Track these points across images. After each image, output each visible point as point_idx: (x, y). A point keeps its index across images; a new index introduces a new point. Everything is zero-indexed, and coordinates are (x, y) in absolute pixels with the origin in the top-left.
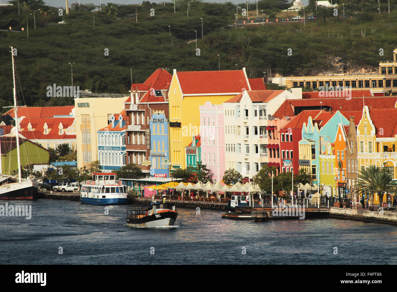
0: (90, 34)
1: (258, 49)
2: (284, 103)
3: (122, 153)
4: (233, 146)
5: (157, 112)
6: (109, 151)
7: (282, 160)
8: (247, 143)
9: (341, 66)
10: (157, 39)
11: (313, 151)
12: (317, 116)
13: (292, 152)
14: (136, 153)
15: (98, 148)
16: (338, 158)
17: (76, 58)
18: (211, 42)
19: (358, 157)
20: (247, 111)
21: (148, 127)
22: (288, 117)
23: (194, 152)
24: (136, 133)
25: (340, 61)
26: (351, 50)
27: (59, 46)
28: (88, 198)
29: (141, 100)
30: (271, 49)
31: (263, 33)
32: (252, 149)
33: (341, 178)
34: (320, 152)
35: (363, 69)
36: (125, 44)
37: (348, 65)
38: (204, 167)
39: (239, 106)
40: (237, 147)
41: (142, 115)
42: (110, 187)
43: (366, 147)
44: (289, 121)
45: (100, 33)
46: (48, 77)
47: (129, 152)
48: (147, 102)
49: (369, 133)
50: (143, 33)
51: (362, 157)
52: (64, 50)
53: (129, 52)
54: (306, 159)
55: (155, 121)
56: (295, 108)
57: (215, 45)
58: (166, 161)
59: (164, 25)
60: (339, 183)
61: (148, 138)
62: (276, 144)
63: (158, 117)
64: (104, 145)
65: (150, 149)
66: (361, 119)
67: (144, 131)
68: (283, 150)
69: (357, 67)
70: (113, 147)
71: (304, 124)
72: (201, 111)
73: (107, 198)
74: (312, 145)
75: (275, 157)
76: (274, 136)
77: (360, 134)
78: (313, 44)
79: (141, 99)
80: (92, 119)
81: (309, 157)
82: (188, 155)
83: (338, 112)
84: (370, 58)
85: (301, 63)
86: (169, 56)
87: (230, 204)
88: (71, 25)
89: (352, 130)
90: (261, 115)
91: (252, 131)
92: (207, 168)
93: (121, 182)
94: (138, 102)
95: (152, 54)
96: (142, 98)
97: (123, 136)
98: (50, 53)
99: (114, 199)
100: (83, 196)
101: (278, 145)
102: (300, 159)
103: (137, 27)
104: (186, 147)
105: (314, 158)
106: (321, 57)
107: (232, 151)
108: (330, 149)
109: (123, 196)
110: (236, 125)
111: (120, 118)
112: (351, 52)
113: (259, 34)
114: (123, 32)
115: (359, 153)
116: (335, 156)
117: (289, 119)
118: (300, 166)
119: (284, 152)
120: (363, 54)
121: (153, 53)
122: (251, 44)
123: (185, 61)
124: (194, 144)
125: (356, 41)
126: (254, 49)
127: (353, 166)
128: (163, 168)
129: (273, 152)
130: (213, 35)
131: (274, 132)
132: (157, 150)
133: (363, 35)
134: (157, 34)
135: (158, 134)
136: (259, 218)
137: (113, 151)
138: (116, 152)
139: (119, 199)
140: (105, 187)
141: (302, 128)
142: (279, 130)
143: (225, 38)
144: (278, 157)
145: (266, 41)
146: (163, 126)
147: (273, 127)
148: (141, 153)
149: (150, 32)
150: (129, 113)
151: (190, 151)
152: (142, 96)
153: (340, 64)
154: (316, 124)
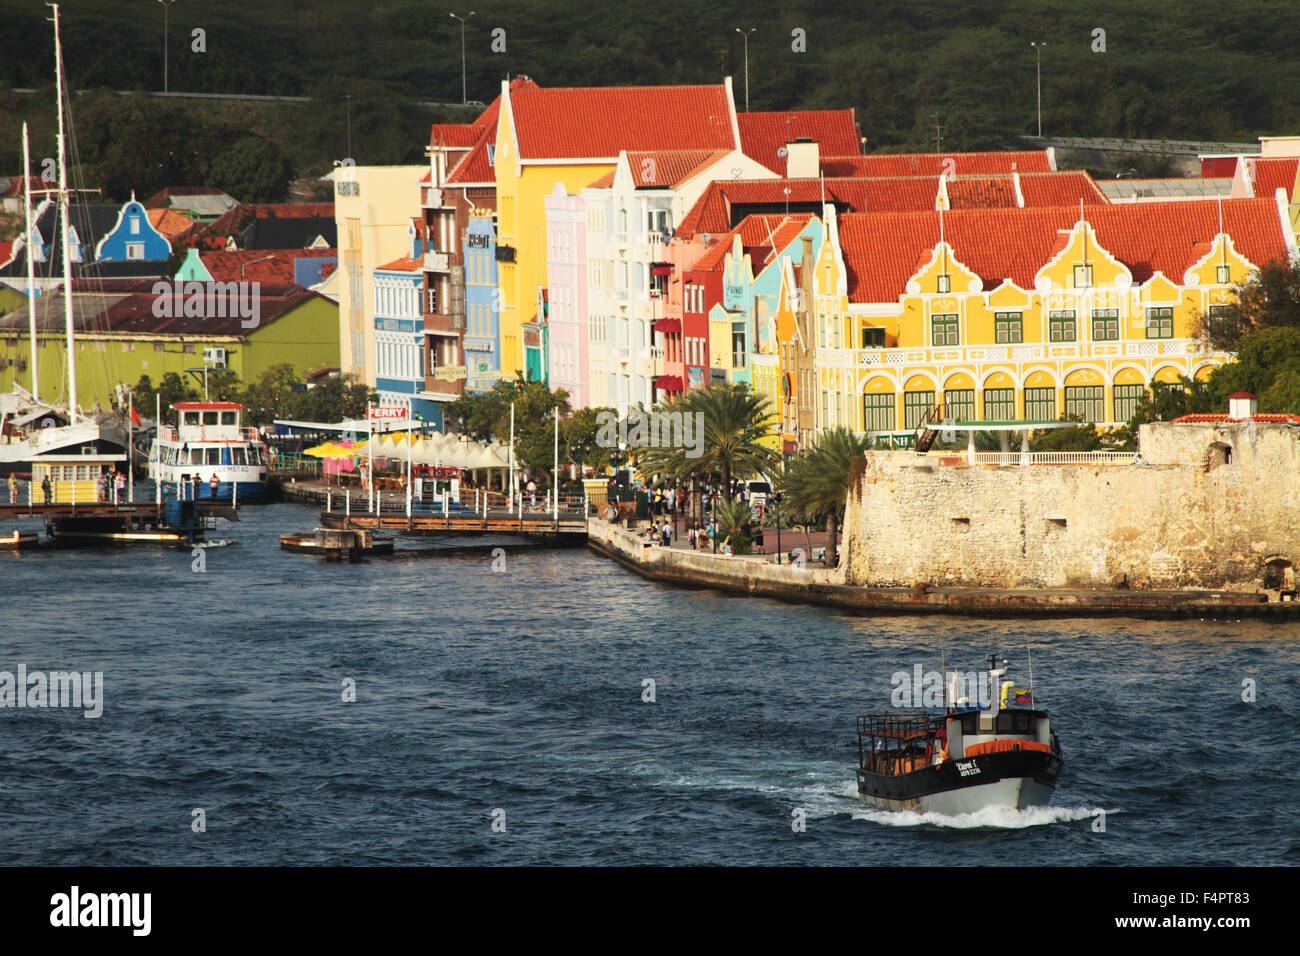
2: (706, 192)
3: (417, 340)
4: (602, 323)
5: (478, 212)
6: (394, 335)
7: (687, 370)
8: (626, 313)
11: (740, 342)
12: (773, 234)
13: (704, 345)
15: (374, 325)
16: (784, 364)
19: (817, 362)
21: (460, 259)
22: (709, 236)
24: (440, 277)
29: (450, 176)
33: (788, 426)
34: (757, 346)
39: (610, 199)
40: (609, 326)
41: (452, 222)
43: (829, 331)
47: (432, 337)
48: (464, 181)
49: (834, 288)
54: (722, 366)
55: (472, 241)
56: (734, 205)
58: (494, 367)
60: (785, 443)
61: (457, 294)
62: (675, 317)
63: (478, 230)
64: (386, 315)
65: (465, 330)
68: (688, 339)
70: (400, 322)
71: (728, 257)
72: (548, 213)
74: (734, 324)
75: (675, 358)
77: (819, 291)
79: (453, 172)
81: (727, 361)
82: (528, 350)
83: (814, 222)
89: (806, 278)
91: (633, 277)
94: (443, 181)
96: (456, 168)
97: (420, 286)
101: (679, 320)
102: (711, 364)
104: (524, 325)
107: (600, 337)
108: (772, 337)
110: (608, 257)
115: (818, 349)
116: (778, 358)
117: (713, 242)
119: (689, 343)
124: (540, 316)
127: (809, 389)
129: (671, 343)
132: (476, 332)
135: (480, 283)
137: (400, 335)
138: (406, 335)
141: (723, 273)
142: (679, 275)
144: (681, 359)
146: (485, 257)
147: (665, 265)
150: (432, 215)
151: (531, 339)
152: (455, 164)
154: (747, 258)
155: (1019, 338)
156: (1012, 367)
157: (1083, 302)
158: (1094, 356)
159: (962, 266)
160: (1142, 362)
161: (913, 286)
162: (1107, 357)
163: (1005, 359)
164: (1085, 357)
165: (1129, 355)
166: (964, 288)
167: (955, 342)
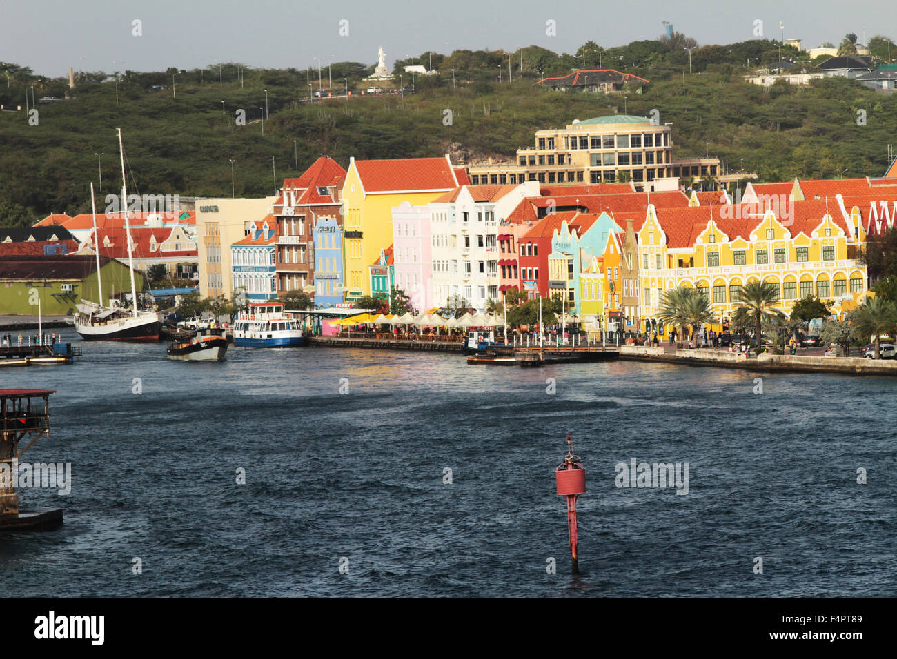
0: (115, 113)
1: (348, 133)
2: (523, 202)
3: (270, 275)
4: (445, 264)
5: (324, 217)
6: (250, 273)
7: (522, 282)
8: (467, 259)
9: (460, 156)
10: (208, 119)
11: (571, 268)
12: (573, 220)
13: (536, 271)
14: (291, 275)
15: (232, 269)
16: (609, 277)
17: (101, 147)
18: (282, 122)
19: (640, 275)
20: (466, 214)
21: (310, 238)
22: (530, 222)
23: (383, 272)
24: (290, 247)
25: (459, 148)
26: (472, 133)
27: (75, 130)
28: (245, 339)
29: (298, 201)
30: (365, 132)
31: (352, 111)
32: (475, 267)
33: (613, 305)
34: (581, 270)
35: (490, 159)
36: (164, 128)
37: (469, 153)
38: (401, 293)
39: (454, 208)
40: (451, 264)
41: (300, 221)
42: (278, 322)
43: (652, 261)
44: (530, 228)
45: (129, 112)
46: (70, 174)
47: (280, 273)
48: (308, 203)
49: (657, 242)
50: (187, 111)
51: (646, 276)
52: (84, 136)
53: (172, 137)
54: (560, 279)
55: (321, 230)
56: (539, 208)
57: (288, 127)
58: (340, 286)
59: (216, 101)
60: (610, 312)
61: (311, 253)
62: (511, 259)
63: (325, 225)
64: (242, 264)
65: (314, 270)
66: (644, 222)
67: (305, 243)
68: (522, 268)
69: (481, 157)
70: (255, 268)
71: (556, 231)
72: (393, 215)
73: (273, 337)
74: (568, 260)
75: (510, 277)
76: (509, 249)
77: (643, 243)
78: (422, 125)
80: (222, 229)
81: (564, 277)
82: (374, 277)
83: (604, 214)
84: (500, 144)
85: (406, 151)
86: (228, 143)
87: (467, 343)
88: (84, 101)
89: (630, 237)
90: (487, 219)
91: (474, 242)
92: (406, 294)
93: (292, 315)
94: (294, 203)
95: (203, 141)
96: (301, 198)
97: (271, 251)
98: (64, 141)
99: (284, 339)
100: (238, 336)
101: (515, 261)
102: (550, 279)
103: (179, 104)
104: (371, 266)
105: (571, 277)
106: (433, 143)
107: (443, 270)
108: (595, 265)
109: (297, 334)
110: (449, 233)
111: (266, 227)
112: (473, 136)
113: (347, 112)
114: (160, 110)
115: (641, 269)
116: (603, 274)
117: (531, 225)
118: (550, 290)
119: (524, 270)
120: (490, 139)
121: (205, 139)
122: (337, 126)
123: (249, 149)
124: (383, 261)
125: (479, 121)
126: (343, 132)
127: (631, 288)
128: (335, 295)
129: (507, 270)
130: (284, 112)
131: (508, 242)
132: (324, 269)
133: (487, 112)
134: (207, 113)
135: (327, 248)
136: (527, 362)
137: (256, 273)
138: (261, 273)
139: (291, 338)
140: (271, 322)
141: (551, 237)
142: (516, 240)
143: (300, 118)
144: (516, 277)
145: (357, 122)
146: (333, 236)
147: (508, 235)
148: (299, 275)
149: (195, 109)
150: (279, 219)
151: (378, 272)
152: (300, 196)
153: (459, 151)
154: (574, 231)
155: (744, 263)
156: (742, 275)
157: (771, 246)
158: (776, 270)
159: (720, 231)
160: (796, 272)
161: (699, 240)
162: (781, 270)
163: (738, 272)
164: (772, 270)
165: (790, 269)
166: (721, 241)
167: (717, 264)
